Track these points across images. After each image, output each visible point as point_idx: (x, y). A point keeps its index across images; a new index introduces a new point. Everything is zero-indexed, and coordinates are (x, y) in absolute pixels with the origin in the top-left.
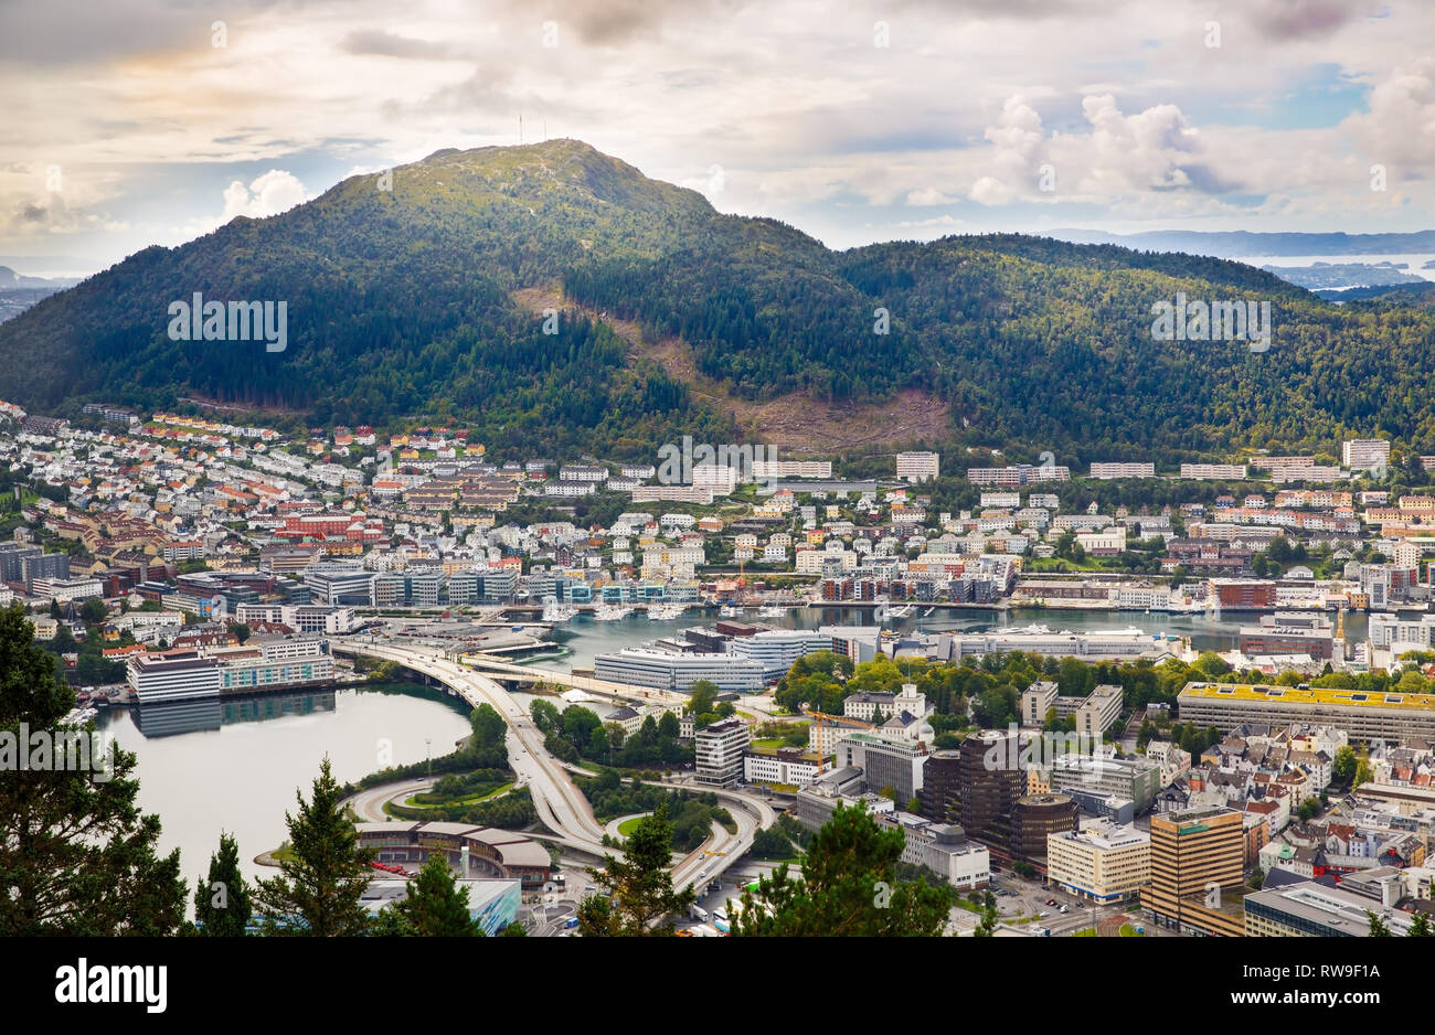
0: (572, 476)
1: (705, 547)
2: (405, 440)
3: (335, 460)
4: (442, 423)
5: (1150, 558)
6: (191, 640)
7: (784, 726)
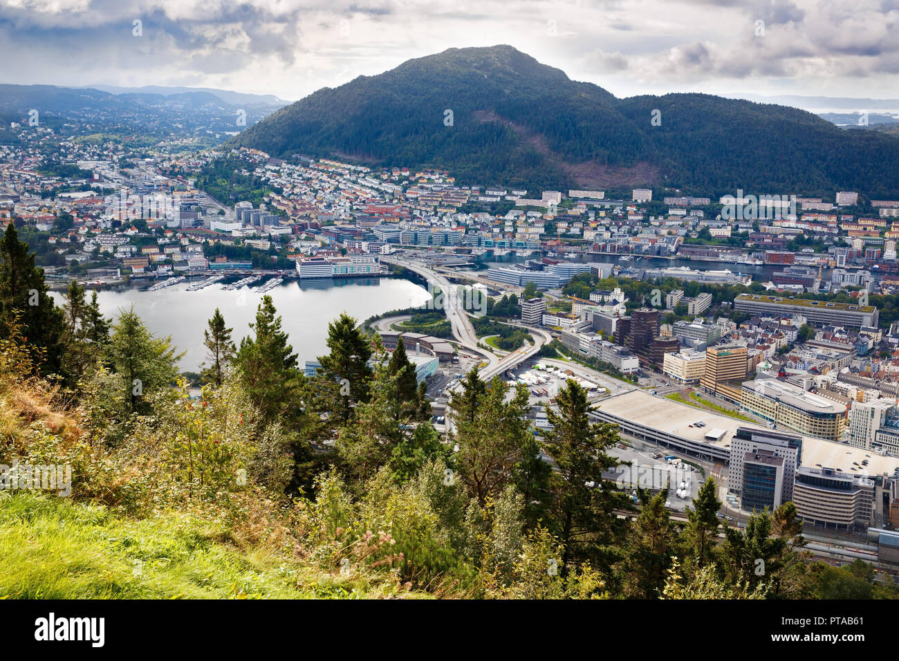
0: (490, 193)
1: (545, 226)
2: (422, 174)
3: (392, 181)
4: (438, 167)
5: (741, 240)
6: (323, 253)
7: (563, 303)
